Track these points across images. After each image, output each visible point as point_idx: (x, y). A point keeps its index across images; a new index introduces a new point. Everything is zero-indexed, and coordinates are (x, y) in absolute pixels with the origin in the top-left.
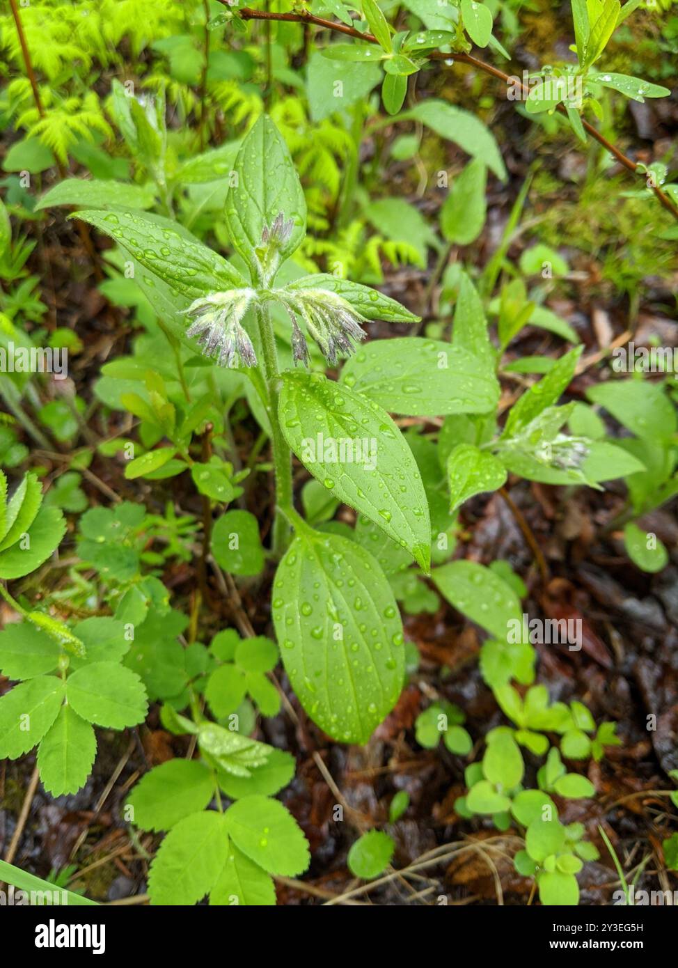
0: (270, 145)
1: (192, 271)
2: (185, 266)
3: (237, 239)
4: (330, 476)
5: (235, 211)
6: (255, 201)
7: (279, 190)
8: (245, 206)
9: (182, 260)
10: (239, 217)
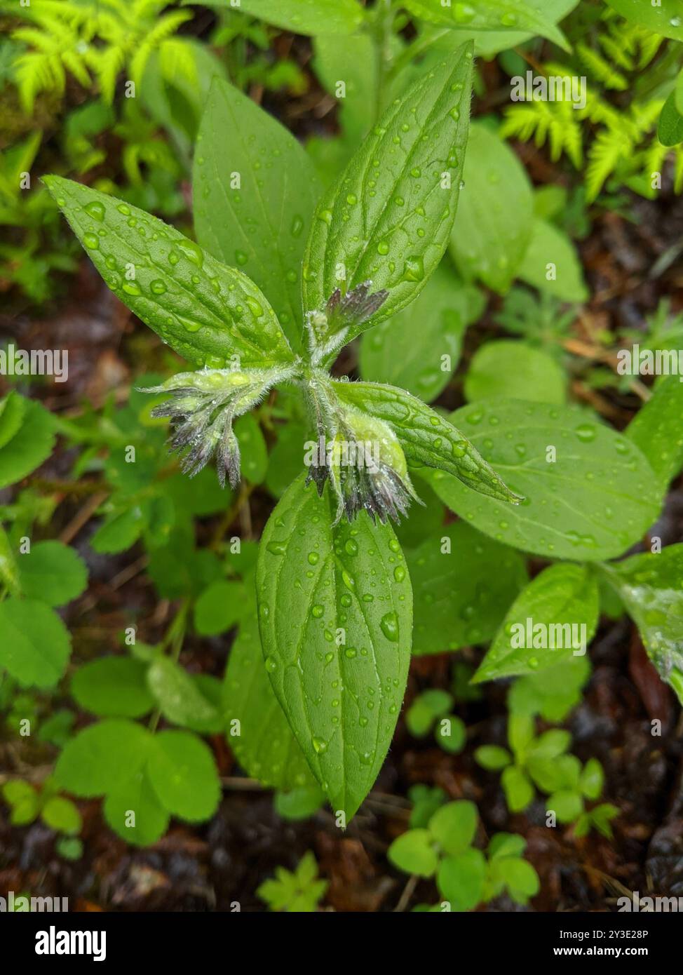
0: (442, 116)
1: (193, 326)
2: (186, 314)
3: (311, 269)
4: (278, 656)
5: (328, 216)
6: (364, 214)
7: (413, 206)
8: (345, 218)
9: (185, 301)
10: (331, 231)
